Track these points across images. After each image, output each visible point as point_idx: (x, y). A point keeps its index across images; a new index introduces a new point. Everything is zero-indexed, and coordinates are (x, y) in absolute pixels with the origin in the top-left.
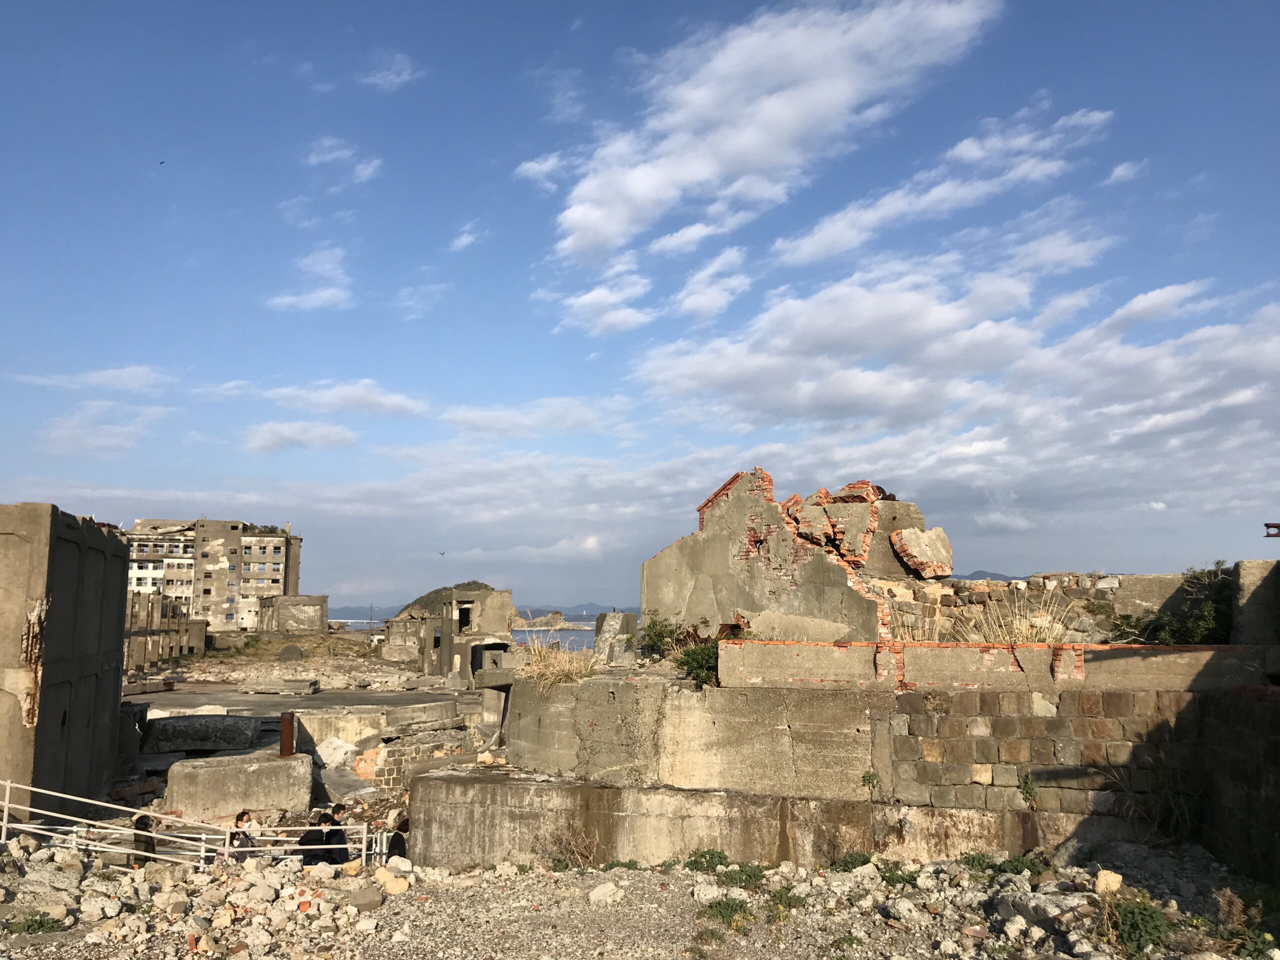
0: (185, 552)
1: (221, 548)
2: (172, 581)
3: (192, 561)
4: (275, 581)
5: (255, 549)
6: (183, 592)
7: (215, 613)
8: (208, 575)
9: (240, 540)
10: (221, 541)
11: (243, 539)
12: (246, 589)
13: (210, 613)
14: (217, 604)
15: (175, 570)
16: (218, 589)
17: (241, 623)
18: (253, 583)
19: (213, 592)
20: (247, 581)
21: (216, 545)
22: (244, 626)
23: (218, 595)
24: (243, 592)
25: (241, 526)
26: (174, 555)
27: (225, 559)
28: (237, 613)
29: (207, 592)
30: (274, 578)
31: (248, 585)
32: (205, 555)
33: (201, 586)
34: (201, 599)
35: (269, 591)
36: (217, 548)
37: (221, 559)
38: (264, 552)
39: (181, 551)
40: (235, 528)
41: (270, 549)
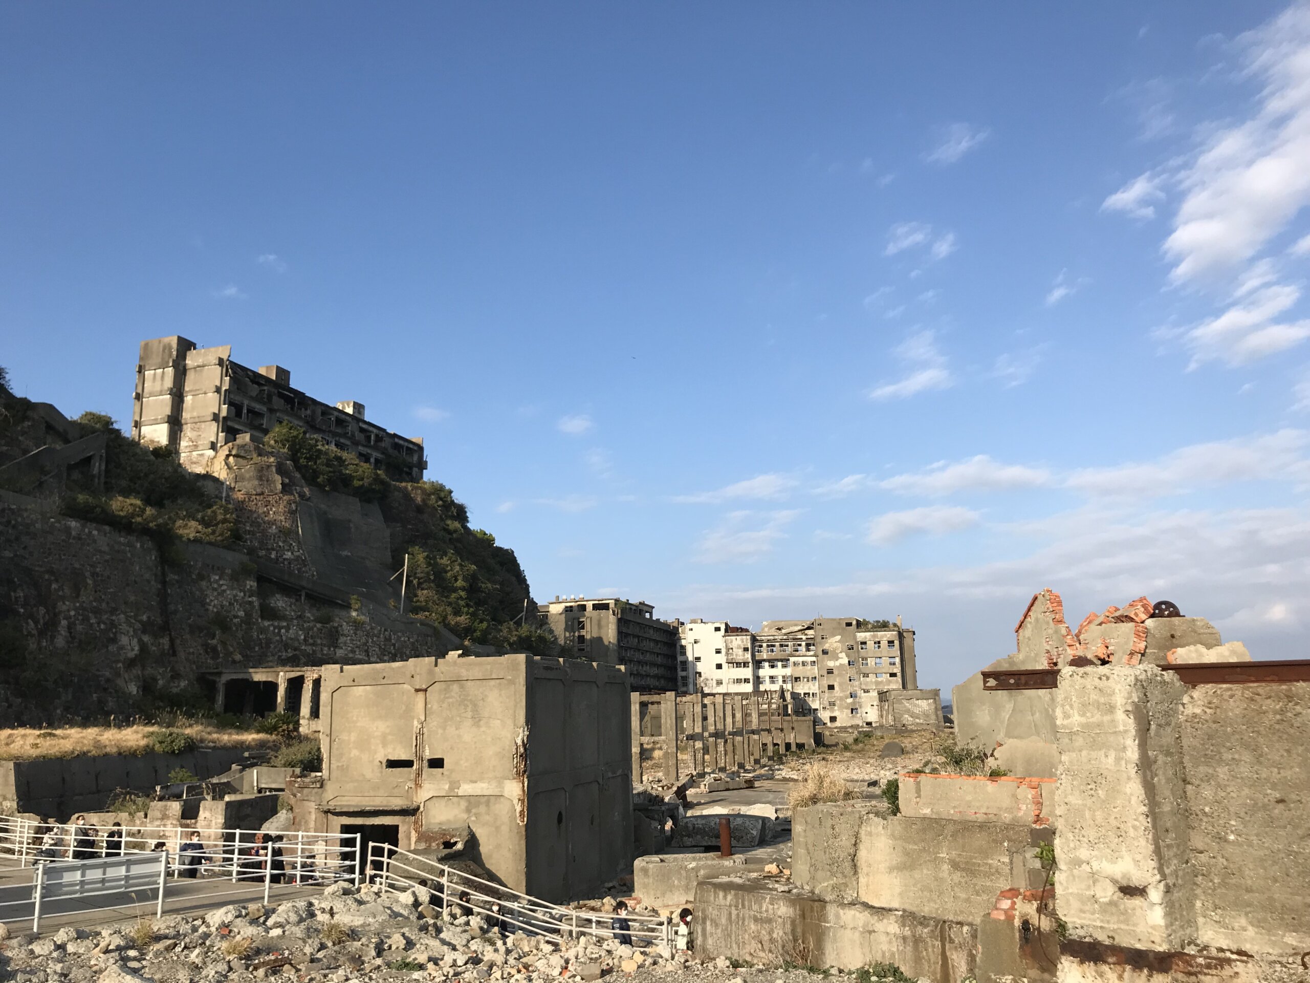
0: (808, 650)
1: (839, 645)
2: (800, 678)
3: (814, 659)
4: (893, 675)
5: (870, 644)
6: (809, 689)
7: (841, 708)
8: (830, 671)
9: (855, 637)
10: (838, 638)
11: (858, 635)
12: (866, 684)
13: (836, 708)
14: (841, 699)
15: (801, 667)
16: (840, 685)
17: (866, 718)
18: (872, 678)
19: (836, 687)
20: (866, 675)
21: (833, 642)
22: (869, 720)
23: (842, 690)
24: (864, 687)
25: (854, 623)
26: (797, 653)
27: (843, 655)
28: (861, 707)
29: (831, 687)
30: (891, 672)
31: (868, 679)
32: (825, 652)
33: (825, 682)
34: (826, 695)
35: (889, 685)
36: (835, 645)
37: (840, 655)
38: (879, 647)
39: (804, 649)
40: (849, 624)
41: (884, 643)
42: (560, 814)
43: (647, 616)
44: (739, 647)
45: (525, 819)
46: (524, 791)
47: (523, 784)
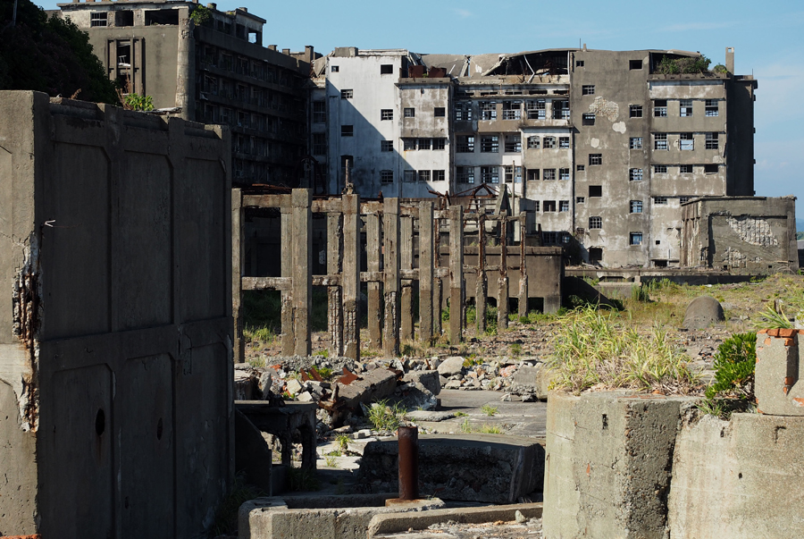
0: (558, 115)
2: (537, 171)
3: (567, 134)
4: (711, 168)
5: (673, 108)
6: (555, 192)
7: (612, 232)
8: (595, 159)
9: (646, 89)
11: (652, 86)
12: (661, 184)
13: (602, 231)
14: (612, 213)
15: (541, 149)
16: (613, 186)
17: (656, 253)
18: (674, 173)
19: (606, 192)
20: (661, 168)
21: (605, 100)
22: (661, 257)
23: (615, 197)
24: (655, 190)
25: (646, 61)
26: (536, 122)
27: (621, 126)
28: (648, 229)
29: (595, 191)
30: (707, 162)
31: (665, 176)
32: (588, 121)
33: (585, 180)
34: (586, 205)
35: (702, 188)
36: (608, 106)
37: (616, 127)
38: (689, 111)
39: (549, 113)
41: (698, 107)
42: (101, 414)
43: (252, 38)
44: (425, 107)
45: (37, 421)
46: (34, 366)
47: (32, 352)
